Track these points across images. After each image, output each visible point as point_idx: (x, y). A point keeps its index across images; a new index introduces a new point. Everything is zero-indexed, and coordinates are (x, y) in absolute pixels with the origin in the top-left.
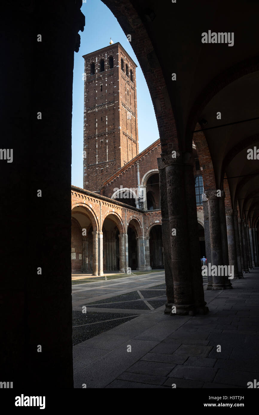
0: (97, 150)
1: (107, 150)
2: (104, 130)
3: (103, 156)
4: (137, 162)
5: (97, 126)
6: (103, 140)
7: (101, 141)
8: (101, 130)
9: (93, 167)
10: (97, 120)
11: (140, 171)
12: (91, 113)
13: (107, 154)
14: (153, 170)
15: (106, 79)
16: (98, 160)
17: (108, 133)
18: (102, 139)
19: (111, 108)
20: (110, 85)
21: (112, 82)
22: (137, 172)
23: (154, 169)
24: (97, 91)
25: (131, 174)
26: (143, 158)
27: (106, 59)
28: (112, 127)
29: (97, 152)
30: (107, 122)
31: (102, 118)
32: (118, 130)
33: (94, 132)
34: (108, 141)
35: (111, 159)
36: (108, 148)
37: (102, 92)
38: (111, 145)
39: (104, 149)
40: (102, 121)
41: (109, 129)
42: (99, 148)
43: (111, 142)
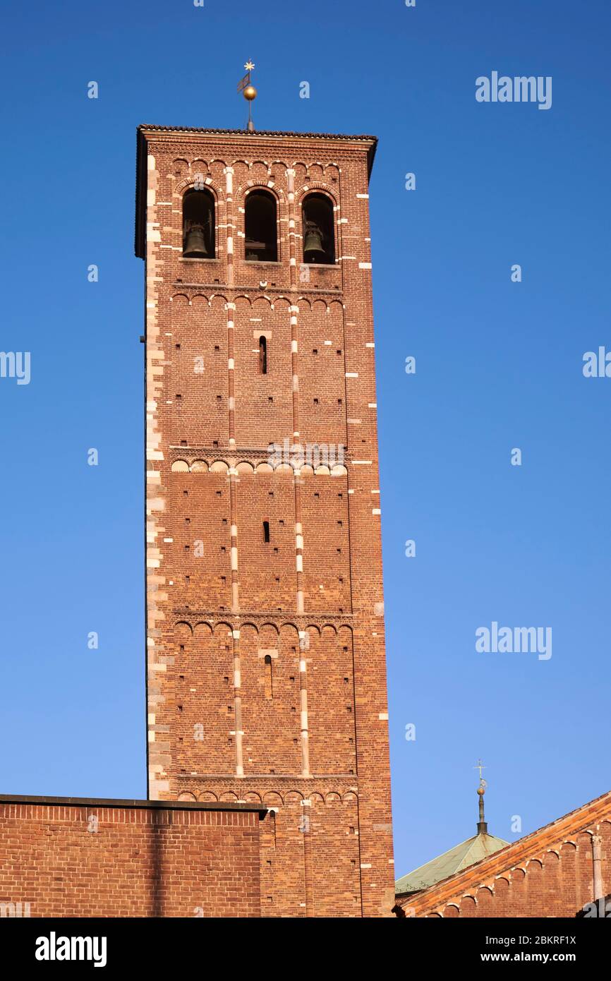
0: (238, 700)
1: (304, 715)
2: (283, 601)
3: (280, 740)
5: (235, 566)
6: (274, 654)
7: (262, 653)
8: (262, 595)
10: (234, 531)
12: (199, 479)
13: (305, 735)
15: (295, 314)
16: (245, 759)
17: (311, 622)
18: (266, 645)
19: (326, 488)
20: (315, 351)
21: (328, 343)
24: (231, 364)
27: (291, 196)
28: (336, 593)
29: (239, 713)
30: (299, 558)
31: (266, 525)
32: (374, 622)
33: (219, 596)
34: (308, 665)
35: (331, 770)
36: (309, 707)
37: (270, 378)
38: (328, 692)
39: (283, 706)
40: (271, 545)
41: (314, 602)
42: (253, 691)
43: (327, 677)
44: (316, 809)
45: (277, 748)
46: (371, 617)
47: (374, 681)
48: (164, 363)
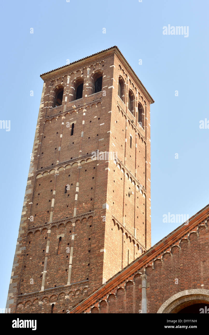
0: (46, 258)
1: (71, 258)
2: (69, 214)
3: (60, 272)
4: (143, 272)
5: (53, 205)
6: (63, 236)
7: (58, 237)
8: (61, 213)
9: (32, 299)
10: (54, 193)
11: (149, 297)
12: (44, 179)
13: (70, 266)
14: (187, 292)
15: (85, 112)
16: (46, 283)
17: (78, 219)
18: (60, 233)
19: (90, 167)
20: (91, 121)
21: (95, 117)
22: (139, 299)
23: (189, 288)
24: (61, 136)
25: (123, 304)
26: (158, 262)
27: (88, 76)
28: (89, 205)
30: (76, 195)
32: (102, 212)
33: (45, 219)
34: (75, 237)
35: (79, 280)
36: (73, 254)
37: (73, 136)
38: (82, 246)
39: (63, 256)
40: (67, 194)
41: (80, 211)
42: (53, 253)
43: (82, 240)
44: (71, 299)
45: (59, 275)
46: (101, 210)
47: (100, 236)
48: (39, 144)
